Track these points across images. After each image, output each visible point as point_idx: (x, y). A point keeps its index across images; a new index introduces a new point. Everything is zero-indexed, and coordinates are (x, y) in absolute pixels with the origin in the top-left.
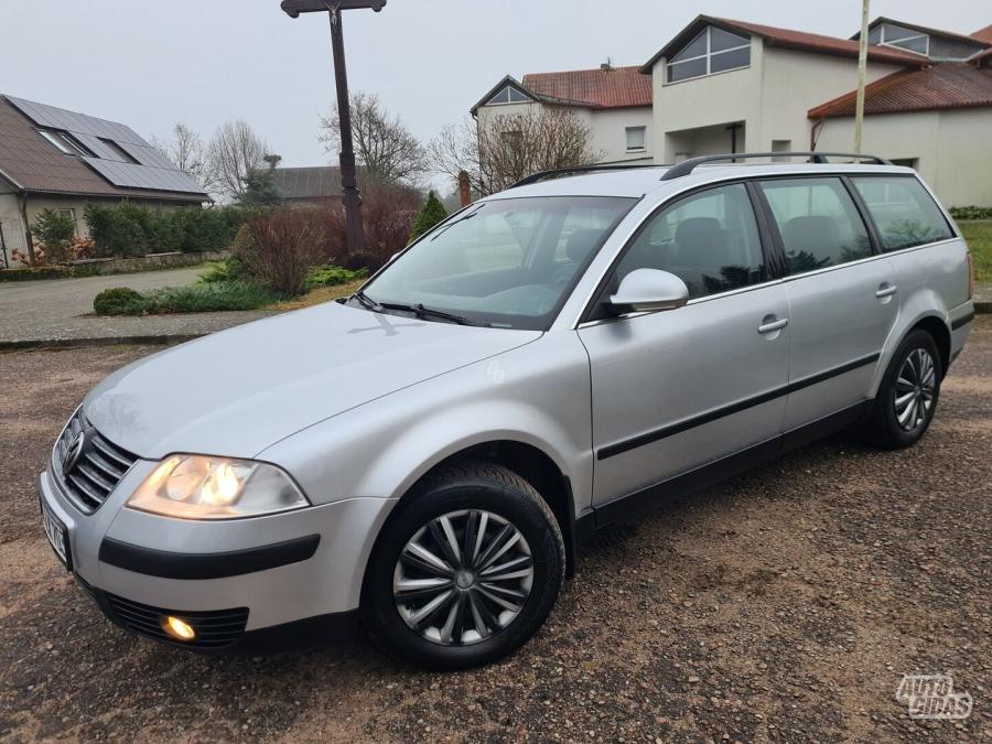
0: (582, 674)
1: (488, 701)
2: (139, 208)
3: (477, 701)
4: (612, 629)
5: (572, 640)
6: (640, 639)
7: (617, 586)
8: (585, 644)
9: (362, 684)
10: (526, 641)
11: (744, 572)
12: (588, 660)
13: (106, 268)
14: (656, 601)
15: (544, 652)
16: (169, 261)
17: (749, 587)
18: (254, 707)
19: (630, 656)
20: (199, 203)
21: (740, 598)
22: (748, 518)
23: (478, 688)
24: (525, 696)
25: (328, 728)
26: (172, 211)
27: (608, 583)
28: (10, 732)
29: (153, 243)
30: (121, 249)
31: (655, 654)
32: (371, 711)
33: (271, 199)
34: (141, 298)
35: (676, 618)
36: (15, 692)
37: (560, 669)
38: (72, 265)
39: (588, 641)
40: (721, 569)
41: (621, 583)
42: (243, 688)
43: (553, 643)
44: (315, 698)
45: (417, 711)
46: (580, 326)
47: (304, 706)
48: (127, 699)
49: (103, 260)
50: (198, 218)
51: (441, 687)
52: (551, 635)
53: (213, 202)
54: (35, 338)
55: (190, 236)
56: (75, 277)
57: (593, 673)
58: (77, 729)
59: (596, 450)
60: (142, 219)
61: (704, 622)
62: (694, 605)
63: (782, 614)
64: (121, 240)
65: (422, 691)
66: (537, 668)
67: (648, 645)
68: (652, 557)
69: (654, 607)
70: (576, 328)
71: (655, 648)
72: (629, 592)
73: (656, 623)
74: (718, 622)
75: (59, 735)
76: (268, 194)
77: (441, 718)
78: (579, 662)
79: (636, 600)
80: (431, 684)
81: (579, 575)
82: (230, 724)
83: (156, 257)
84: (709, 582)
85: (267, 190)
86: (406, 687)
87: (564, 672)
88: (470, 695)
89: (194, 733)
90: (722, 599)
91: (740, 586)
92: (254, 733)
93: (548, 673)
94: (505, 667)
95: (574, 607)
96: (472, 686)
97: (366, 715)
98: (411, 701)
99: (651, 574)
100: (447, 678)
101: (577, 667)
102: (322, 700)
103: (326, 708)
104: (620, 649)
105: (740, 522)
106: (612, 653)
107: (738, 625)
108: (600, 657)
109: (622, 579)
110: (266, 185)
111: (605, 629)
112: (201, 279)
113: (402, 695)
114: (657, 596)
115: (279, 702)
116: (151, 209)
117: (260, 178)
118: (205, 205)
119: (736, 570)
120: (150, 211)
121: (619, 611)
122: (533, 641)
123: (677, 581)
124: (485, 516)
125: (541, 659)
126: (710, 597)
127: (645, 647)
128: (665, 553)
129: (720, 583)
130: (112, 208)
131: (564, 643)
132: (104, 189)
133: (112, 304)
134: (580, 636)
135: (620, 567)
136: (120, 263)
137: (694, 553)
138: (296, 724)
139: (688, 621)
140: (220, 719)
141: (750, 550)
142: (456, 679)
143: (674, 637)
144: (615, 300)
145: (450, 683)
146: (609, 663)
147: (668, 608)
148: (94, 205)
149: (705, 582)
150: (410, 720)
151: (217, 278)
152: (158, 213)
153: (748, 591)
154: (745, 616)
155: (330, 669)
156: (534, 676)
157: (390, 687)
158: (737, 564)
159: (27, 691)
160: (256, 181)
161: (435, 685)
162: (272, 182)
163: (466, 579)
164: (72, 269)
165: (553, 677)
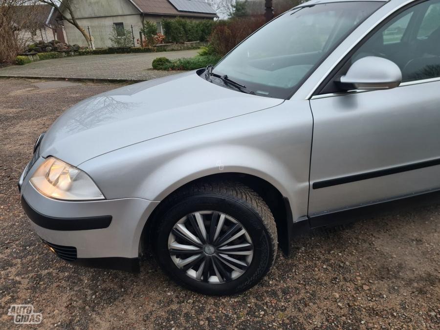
0: (274, 321)
1: (213, 321)
2: (183, 20)
3: (208, 319)
4: (307, 292)
5: (280, 293)
6: (322, 305)
7: (324, 262)
8: (286, 299)
9: (157, 287)
10: (252, 286)
11: (417, 272)
12: (282, 310)
13: (169, 48)
14: (345, 279)
15: (259, 297)
16: (194, 45)
17: (416, 285)
18: (104, 286)
19: (310, 316)
20: (212, 18)
21: (405, 292)
22: (436, 231)
23: (212, 310)
24: (234, 325)
25: (129, 310)
26: (198, 22)
27: (319, 258)
28: (8, 269)
29: (188, 37)
30: (175, 39)
31: (327, 320)
32: (153, 306)
33: (244, 15)
34: (170, 62)
35: (353, 296)
36: (21, 248)
37: (262, 313)
38: (155, 46)
39: (288, 297)
40: (400, 266)
41: (328, 260)
42: (105, 273)
43: (267, 292)
44: (132, 289)
45: (173, 314)
46: (313, 97)
47: (126, 292)
48: (57, 265)
49: (168, 44)
50: (208, 25)
51: (194, 302)
52: (269, 286)
53: (218, 18)
54: (125, 79)
55: (204, 34)
56: (157, 52)
57: (281, 322)
58: (31, 275)
59: (312, 183)
60: (184, 26)
61: (371, 304)
62: (370, 290)
63: (433, 314)
64: (175, 36)
65: (183, 302)
66: (249, 307)
67: (325, 311)
68: (356, 246)
69: (341, 283)
70: (309, 99)
71: (329, 316)
72: (330, 268)
73: (338, 296)
74: (382, 308)
75: (23, 276)
76: (244, 13)
77: (184, 324)
78: (276, 310)
79: (332, 275)
80: (189, 299)
81: (303, 248)
82: (90, 292)
83: (188, 44)
84: (388, 273)
85: (243, 11)
86: (177, 297)
87: (264, 315)
88: (205, 313)
89: (72, 293)
90: (392, 290)
91: (409, 282)
92: (95, 302)
93: (254, 313)
94: (233, 300)
95: (291, 270)
96: (209, 307)
97: (149, 308)
98: (174, 307)
99: (350, 258)
100: (199, 298)
101: (273, 314)
102: (135, 291)
103: (134, 297)
104: (306, 309)
105: (429, 233)
106: (300, 310)
107: (395, 314)
108: (291, 311)
109: (329, 257)
110: (243, 9)
111: (303, 291)
112: (199, 54)
113: (172, 301)
114: (347, 275)
115: (116, 287)
116: (188, 21)
117: (240, 5)
118: (215, 19)
119: (411, 269)
120: (188, 22)
121: (317, 280)
122: (256, 287)
123: (365, 268)
124: (223, 217)
125: (256, 301)
126: (383, 286)
127: (323, 313)
128: (366, 245)
129: (396, 277)
130: (173, 20)
131: (274, 294)
132: (174, 12)
133: (159, 64)
134: (285, 292)
135: (332, 249)
136: (175, 46)
137: (387, 249)
138: (116, 303)
139: (362, 301)
140: (86, 288)
141: (428, 256)
142: (203, 299)
143: (345, 311)
144: (343, 79)
145: (199, 301)
146: (295, 317)
147: (350, 287)
148: (165, 19)
149: (385, 273)
150: (168, 320)
151: (205, 54)
152: (191, 23)
153: (413, 288)
154: (404, 308)
155: (148, 273)
156: (246, 312)
157: (169, 294)
158: (414, 265)
159: (26, 249)
160: (239, 7)
161: (191, 301)
162: (246, 7)
163: (210, 250)
164: (155, 48)
165: (256, 317)
